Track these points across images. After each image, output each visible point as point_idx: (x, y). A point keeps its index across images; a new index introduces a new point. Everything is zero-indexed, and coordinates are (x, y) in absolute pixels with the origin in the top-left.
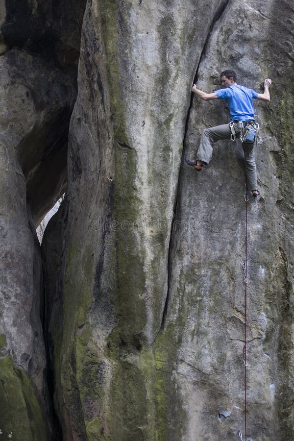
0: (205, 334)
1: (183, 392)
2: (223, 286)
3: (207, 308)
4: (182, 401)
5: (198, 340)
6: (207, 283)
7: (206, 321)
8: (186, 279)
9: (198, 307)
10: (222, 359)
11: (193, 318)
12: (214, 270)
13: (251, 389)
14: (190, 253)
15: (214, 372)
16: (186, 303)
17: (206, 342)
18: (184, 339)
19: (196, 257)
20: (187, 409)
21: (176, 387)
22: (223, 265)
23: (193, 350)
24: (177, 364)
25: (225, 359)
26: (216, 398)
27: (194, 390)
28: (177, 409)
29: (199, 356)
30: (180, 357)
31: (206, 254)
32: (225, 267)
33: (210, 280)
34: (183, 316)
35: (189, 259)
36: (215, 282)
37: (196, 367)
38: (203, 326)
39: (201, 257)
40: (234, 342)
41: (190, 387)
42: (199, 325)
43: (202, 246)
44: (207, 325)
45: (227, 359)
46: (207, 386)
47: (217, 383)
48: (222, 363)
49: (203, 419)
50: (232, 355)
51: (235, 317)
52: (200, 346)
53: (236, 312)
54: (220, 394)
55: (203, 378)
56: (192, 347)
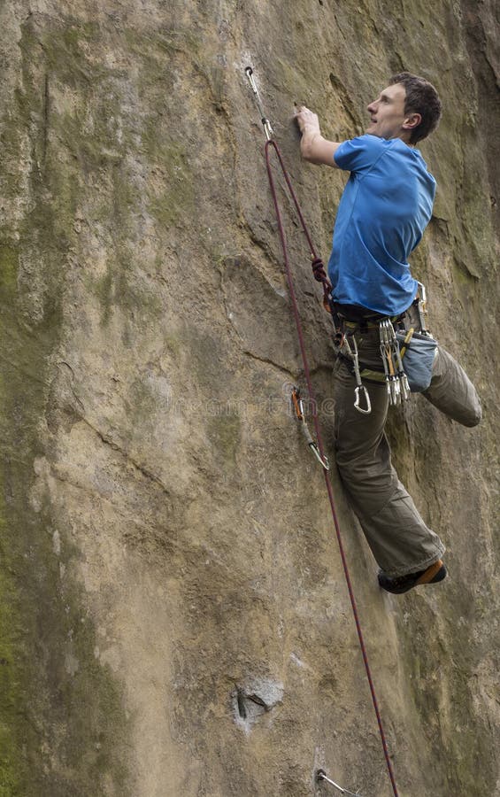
1: (89, 578)
2: (189, 134)
3: (145, 199)
4: (92, 626)
5: (126, 326)
6: (134, 107)
7: (149, 252)
8: (50, 65)
9: (111, 186)
10: (225, 434)
11: (99, 226)
12: (149, 61)
15: (201, 490)
16: (64, 155)
17: (157, 345)
18: (68, 309)
20: (115, 668)
21: (58, 549)
22: (180, 58)
23: (112, 371)
24: (52, 425)
25: (236, 433)
26: (219, 619)
27: (133, 570)
28: (71, 665)
29: (141, 401)
30: (63, 394)
32: (190, 68)
33: (141, 95)
34: (54, 205)
37: (133, 453)
38: (141, 273)
40: (258, 366)
41: (114, 553)
42: (124, 261)
44: (153, 271)
45: (245, 435)
46: (177, 561)
47: (220, 546)
48: (229, 451)
49: (180, 723)
50: (256, 420)
51: (248, 264)
52: (139, 361)
53: (248, 241)
54: (234, 598)
55: (162, 517)
56: (105, 356)
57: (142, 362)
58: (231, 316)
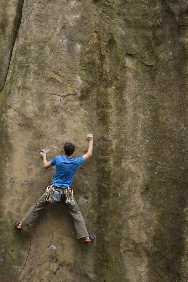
0: (30, 89)
1: (10, 130)
2: (46, 57)
3: (32, 71)
4: (9, 137)
5: (23, 93)
6: (34, 55)
7: (31, 80)
8: (19, 53)
9: (25, 70)
10: (42, 108)
11: (21, 78)
12: (40, 46)
13: (67, 134)
14: (24, 36)
15: (35, 117)
17: (29, 95)
18: (12, 92)
19: (29, 39)
20: (13, 143)
21: (5, 126)
22: (47, 43)
23: (19, 100)
24: (6, 109)
25: (44, 108)
26: (38, 138)
27: (21, 130)
28: (4, 142)
29: (24, 104)
30: (8, 104)
31: (35, 36)
32: (49, 44)
33: (36, 53)
34: (13, 76)
35: (24, 40)
36: (40, 54)
37: (21, 112)
38: (29, 84)
39: (32, 38)
40: (53, 96)
41: (16, 127)
42: (25, 82)
43: (34, 32)
44: (31, 83)
45: (46, 108)
46: (32, 129)
47: (38, 127)
48: (42, 111)
49: (28, 153)
50: (50, 105)
51: (53, 78)
52: (24, 97)
53: (54, 74)
54: (40, 135)
55: (27, 122)
56: (17, 98)
57: (25, 98)
58: (48, 88)
